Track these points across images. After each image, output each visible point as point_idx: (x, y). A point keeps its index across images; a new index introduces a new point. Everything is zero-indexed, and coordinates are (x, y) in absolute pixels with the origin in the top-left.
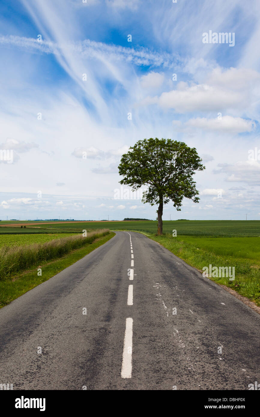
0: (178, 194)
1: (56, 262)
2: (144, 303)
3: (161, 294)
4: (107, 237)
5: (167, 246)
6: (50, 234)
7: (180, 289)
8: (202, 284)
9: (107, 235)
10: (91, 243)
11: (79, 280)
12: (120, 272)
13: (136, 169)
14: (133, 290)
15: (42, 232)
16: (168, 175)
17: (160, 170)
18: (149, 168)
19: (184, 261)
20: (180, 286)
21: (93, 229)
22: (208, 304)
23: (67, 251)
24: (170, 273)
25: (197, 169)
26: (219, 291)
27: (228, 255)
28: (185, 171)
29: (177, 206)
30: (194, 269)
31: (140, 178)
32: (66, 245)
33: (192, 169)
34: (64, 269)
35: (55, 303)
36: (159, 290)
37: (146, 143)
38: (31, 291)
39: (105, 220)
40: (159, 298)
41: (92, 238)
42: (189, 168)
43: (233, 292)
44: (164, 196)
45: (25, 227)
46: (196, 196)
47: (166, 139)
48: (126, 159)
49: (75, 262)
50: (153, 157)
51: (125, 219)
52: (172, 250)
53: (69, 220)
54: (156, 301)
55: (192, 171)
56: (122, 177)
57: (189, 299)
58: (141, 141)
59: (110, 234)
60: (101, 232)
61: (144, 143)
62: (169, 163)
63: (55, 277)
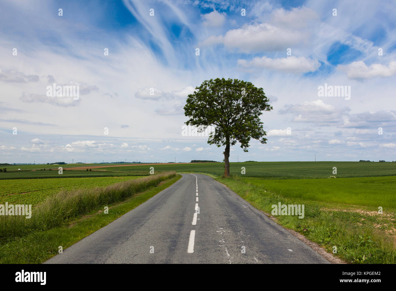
0: (245, 135)
1: (117, 206)
2: (205, 251)
3: (224, 241)
4: (173, 179)
5: (234, 189)
6: (115, 177)
7: (245, 234)
8: (268, 228)
9: (173, 177)
10: (156, 186)
11: (139, 225)
12: (183, 216)
13: (202, 110)
14: (195, 236)
15: (107, 175)
16: (235, 116)
17: (226, 110)
18: (215, 108)
19: (251, 204)
20: (245, 231)
21: (159, 171)
22: (274, 251)
23: (130, 194)
24: (236, 216)
25: (264, 109)
26: (286, 236)
27: (296, 197)
28: (252, 111)
29: (244, 147)
30: (261, 212)
31: (206, 119)
32: (129, 188)
33: (260, 110)
34: (125, 213)
35: (110, 252)
36: (223, 236)
37: (213, 83)
38: (87, 238)
39: (172, 162)
40: (222, 245)
41: (157, 180)
42: (256, 108)
43: (302, 237)
44: (230, 137)
45: (91, 170)
46: (264, 137)
47: (233, 79)
48: (192, 100)
49: (137, 206)
50: (220, 97)
51: (192, 161)
52: (238, 192)
53: (135, 162)
54: (218, 248)
55: (259, 111)
56: (188, 118)
57: (254, 246)
58: (207, 81)
59: (176, 176)
60: (166, 174)
61: (210, 83)
62: (236, 103)
63: (114, 222)
